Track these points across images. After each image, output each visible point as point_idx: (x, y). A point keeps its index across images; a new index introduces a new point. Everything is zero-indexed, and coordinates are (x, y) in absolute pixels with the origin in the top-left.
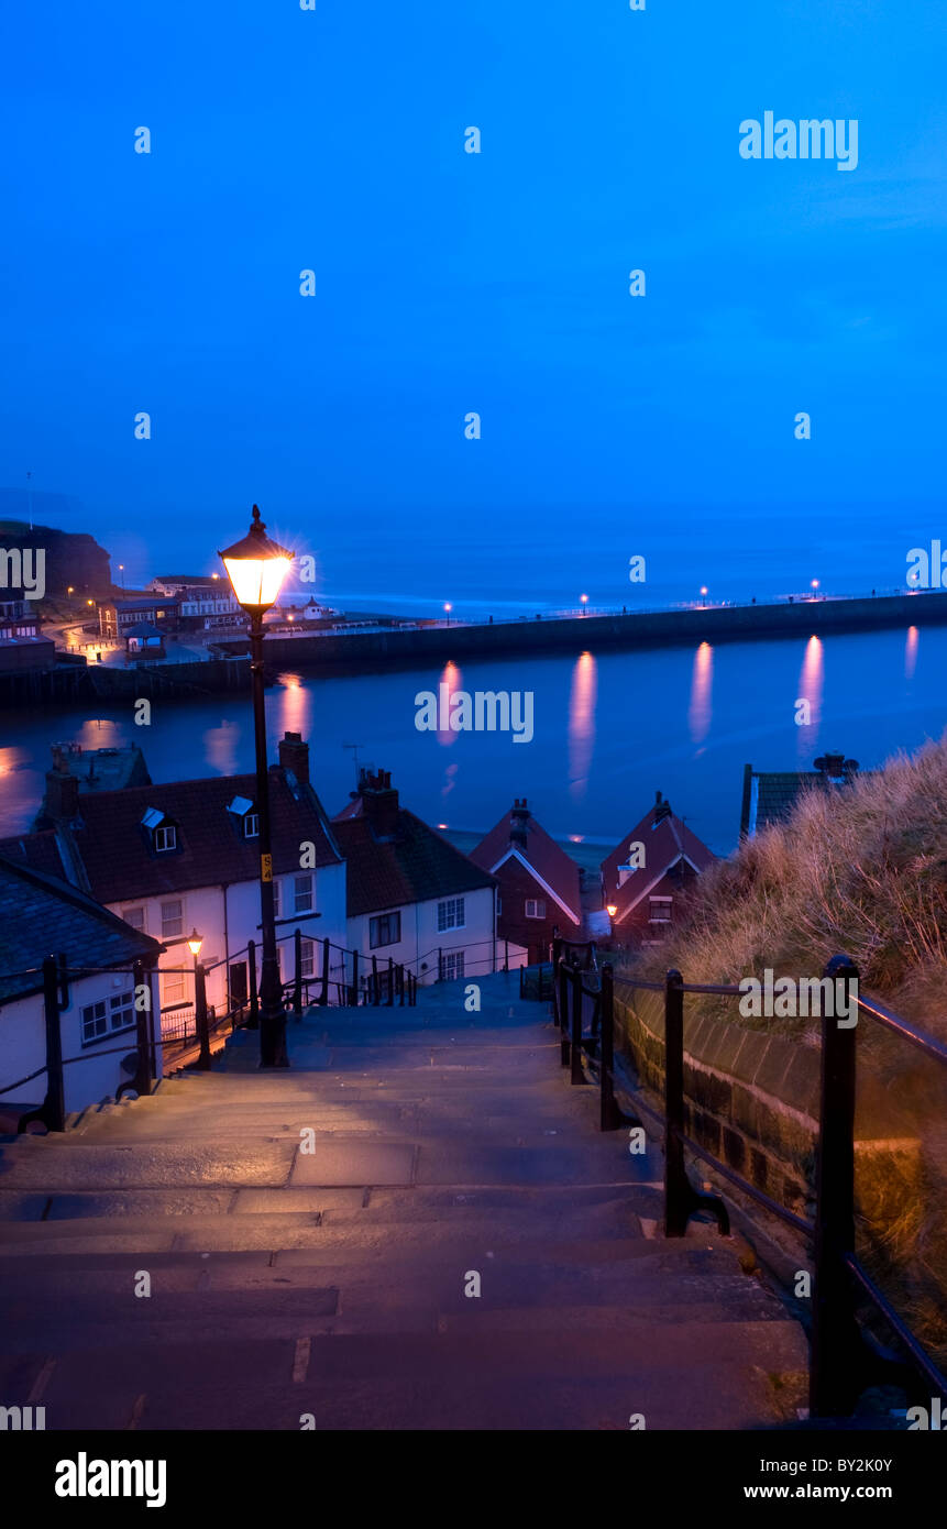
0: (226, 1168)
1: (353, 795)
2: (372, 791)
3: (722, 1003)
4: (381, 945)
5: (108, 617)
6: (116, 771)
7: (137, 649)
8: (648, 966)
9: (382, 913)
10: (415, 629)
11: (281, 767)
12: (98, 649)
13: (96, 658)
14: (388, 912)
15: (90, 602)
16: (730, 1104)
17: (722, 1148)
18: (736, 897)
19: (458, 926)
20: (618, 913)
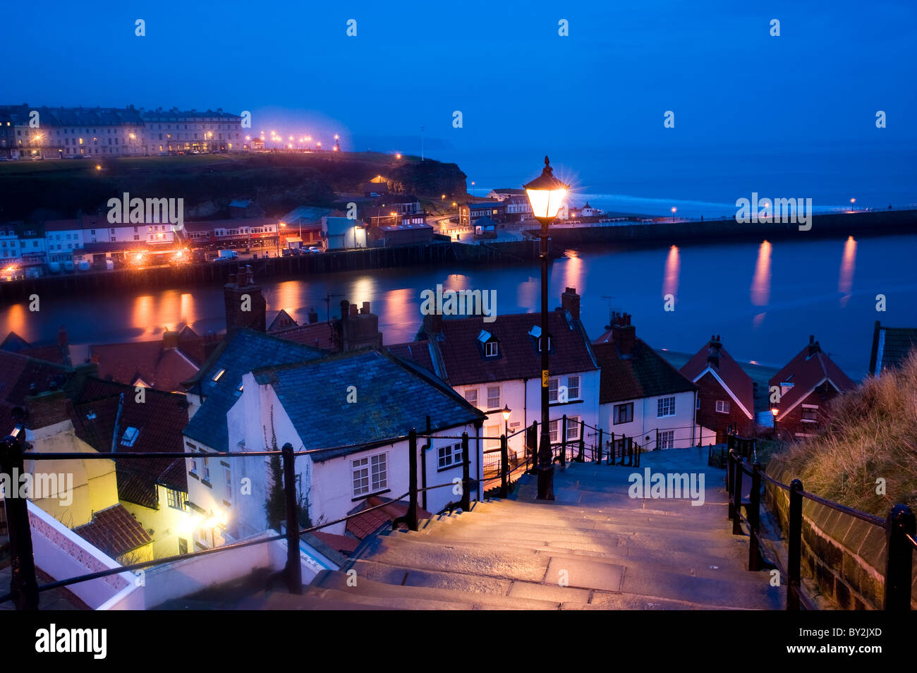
0: (507, 567)
1: (607, 327)
2: (619, 326)
3: (842, 491)
4: (620, 423)
5: (465, 213)
7: (481, 233)
8: (793, 458)
9: (622, 403)
10: (652, 223)
11: (563, 309)
12: (458, 233)
13: (456, 238)
14: (626, 402)
15: (454, 204)
16: (842, 564)
17: (835, 591)
18: (858, 417)
19: (671, 414)
20: (779, 414)
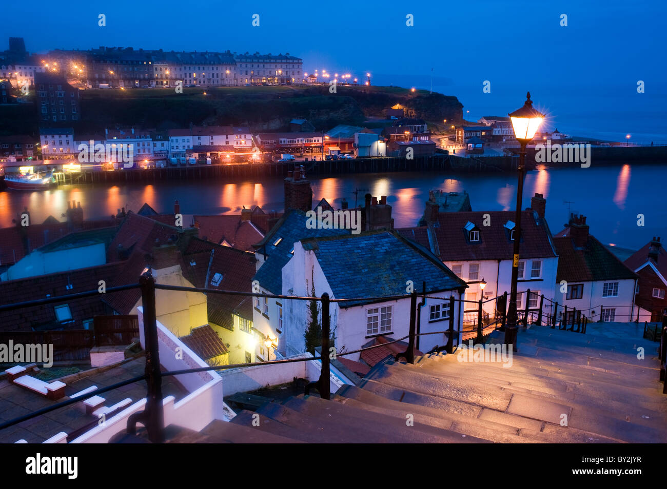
0: (479, 397)
1: (566, 225)
2: (576, 225)
4: (572, 299)
5: (460, 134)
6: (457, 203)
7: (471, 149)
9: (574, 283)
10: (609, 146)
11: (531, 209)
12: (454, 148)
13: (453, 152)
14: (577, 283)
15: (453, 127)
19: (614, 295)
